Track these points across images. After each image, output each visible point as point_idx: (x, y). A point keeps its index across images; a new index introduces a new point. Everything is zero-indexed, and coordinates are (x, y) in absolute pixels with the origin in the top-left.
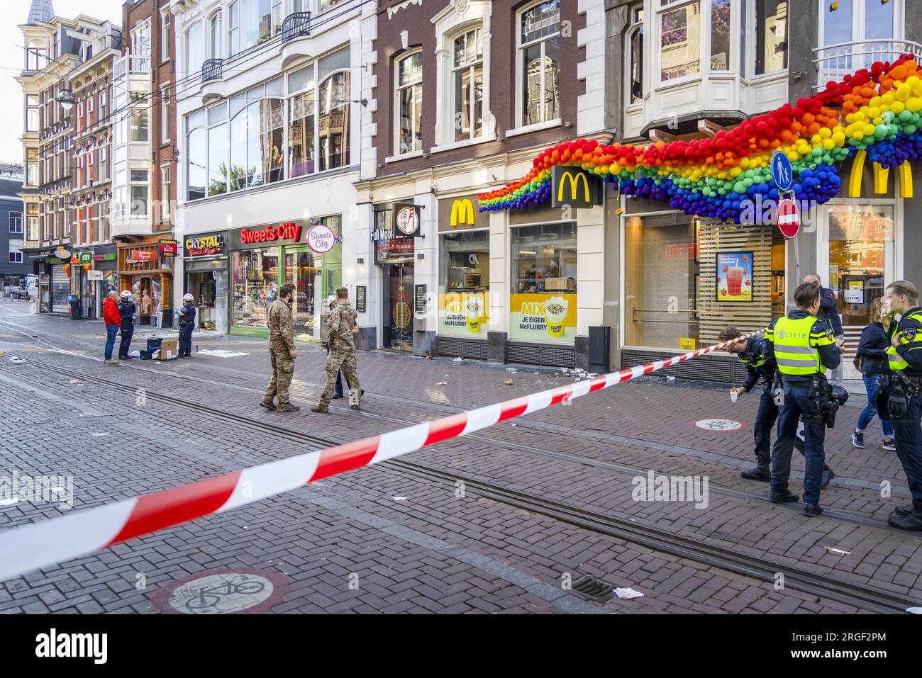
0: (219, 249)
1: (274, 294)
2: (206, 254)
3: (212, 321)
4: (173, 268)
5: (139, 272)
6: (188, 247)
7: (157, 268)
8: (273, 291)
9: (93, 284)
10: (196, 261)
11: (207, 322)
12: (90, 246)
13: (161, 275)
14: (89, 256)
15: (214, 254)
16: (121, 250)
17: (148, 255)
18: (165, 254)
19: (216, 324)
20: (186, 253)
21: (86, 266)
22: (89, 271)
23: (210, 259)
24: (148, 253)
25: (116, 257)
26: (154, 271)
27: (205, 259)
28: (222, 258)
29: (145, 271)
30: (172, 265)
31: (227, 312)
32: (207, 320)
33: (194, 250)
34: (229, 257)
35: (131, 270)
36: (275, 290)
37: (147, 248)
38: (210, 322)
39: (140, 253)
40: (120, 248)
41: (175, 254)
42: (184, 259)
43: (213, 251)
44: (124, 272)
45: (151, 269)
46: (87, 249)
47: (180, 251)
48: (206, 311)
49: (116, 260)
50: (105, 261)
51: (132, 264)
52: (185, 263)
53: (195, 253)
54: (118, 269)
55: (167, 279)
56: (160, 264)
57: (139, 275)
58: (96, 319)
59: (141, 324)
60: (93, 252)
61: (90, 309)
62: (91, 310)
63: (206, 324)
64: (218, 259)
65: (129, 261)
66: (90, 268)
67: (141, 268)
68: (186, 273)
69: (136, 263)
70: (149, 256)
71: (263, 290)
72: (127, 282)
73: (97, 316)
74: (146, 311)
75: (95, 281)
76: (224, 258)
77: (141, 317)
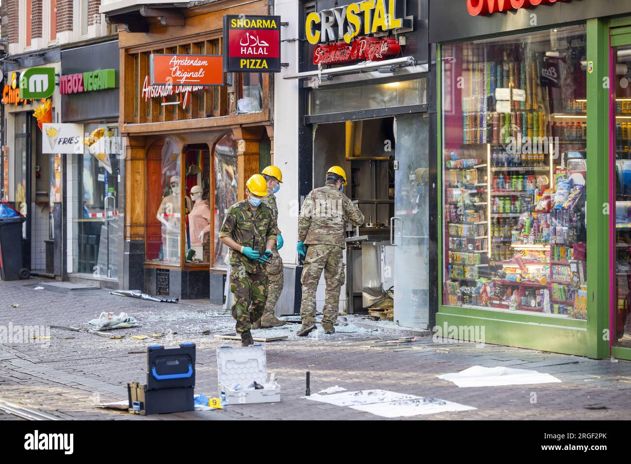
0: (402, 41)
1: (575, 192)
2: (364, 58)
3: (386, 288)
4: (270, 112)
5: (178, 124)
6: (312, 39)
7: (225, 112)
8: (571, 185)
9: (57, 166)
10: (334, 86)
11: (372, 291)
12: (51, 48)
13: (237, 134)
14: (45, 78)
15: (386, 57)
16: (131, 56)
17: (196, 69)
18: (243, 62)
19: (395, 296)
20: (307, 60)
21: (40, 109)
22: (46, 127)
23: (377, 75)
24: (197, 63)
25: (117, 74)
26: (218, 121)
27: (362, 77)
28: (412, 70)
29: (193, 123)
30: (266, 103)
31: (427, 260)
32: (371, 284)
33: (330, 46)
34: (432, 67)
35: (156, 119)
36: (579, 179)
37: (199, 45)
38: (377, 292)
39: (175, 61)
40: (127, 50)
41: (274, 62)
42: (302, 80)
43: (384, 48)
44: (137, 128)
45: (210, 115)
46: (43, 55)
47: (290, 53)
48: (368, 256)
49: (117, 88)
50: (88, 92)
51: (157, 100)
52: (304, 92)
53: (333, 57)
54: (122, 118)
55: (254, 148)
56: (232, 98)
57: (180, 135)
58: (66, 278)
59: (185, 296)
60: (57, 67)
61: (51, 246)
62: (54, 247)
63: (368, 299)
64: (400, 75)
65: (149, 91)
66: (50, 116)
67: (184, 114)
68: (305, 127)
69: (168, 98)
70: (200, 74)
71: (541, 180)
72: (148, 159)
73: (70, 269)
74: (199, 255)
75: (64, 156)
76: (419, 69)
77: (184, 274)
